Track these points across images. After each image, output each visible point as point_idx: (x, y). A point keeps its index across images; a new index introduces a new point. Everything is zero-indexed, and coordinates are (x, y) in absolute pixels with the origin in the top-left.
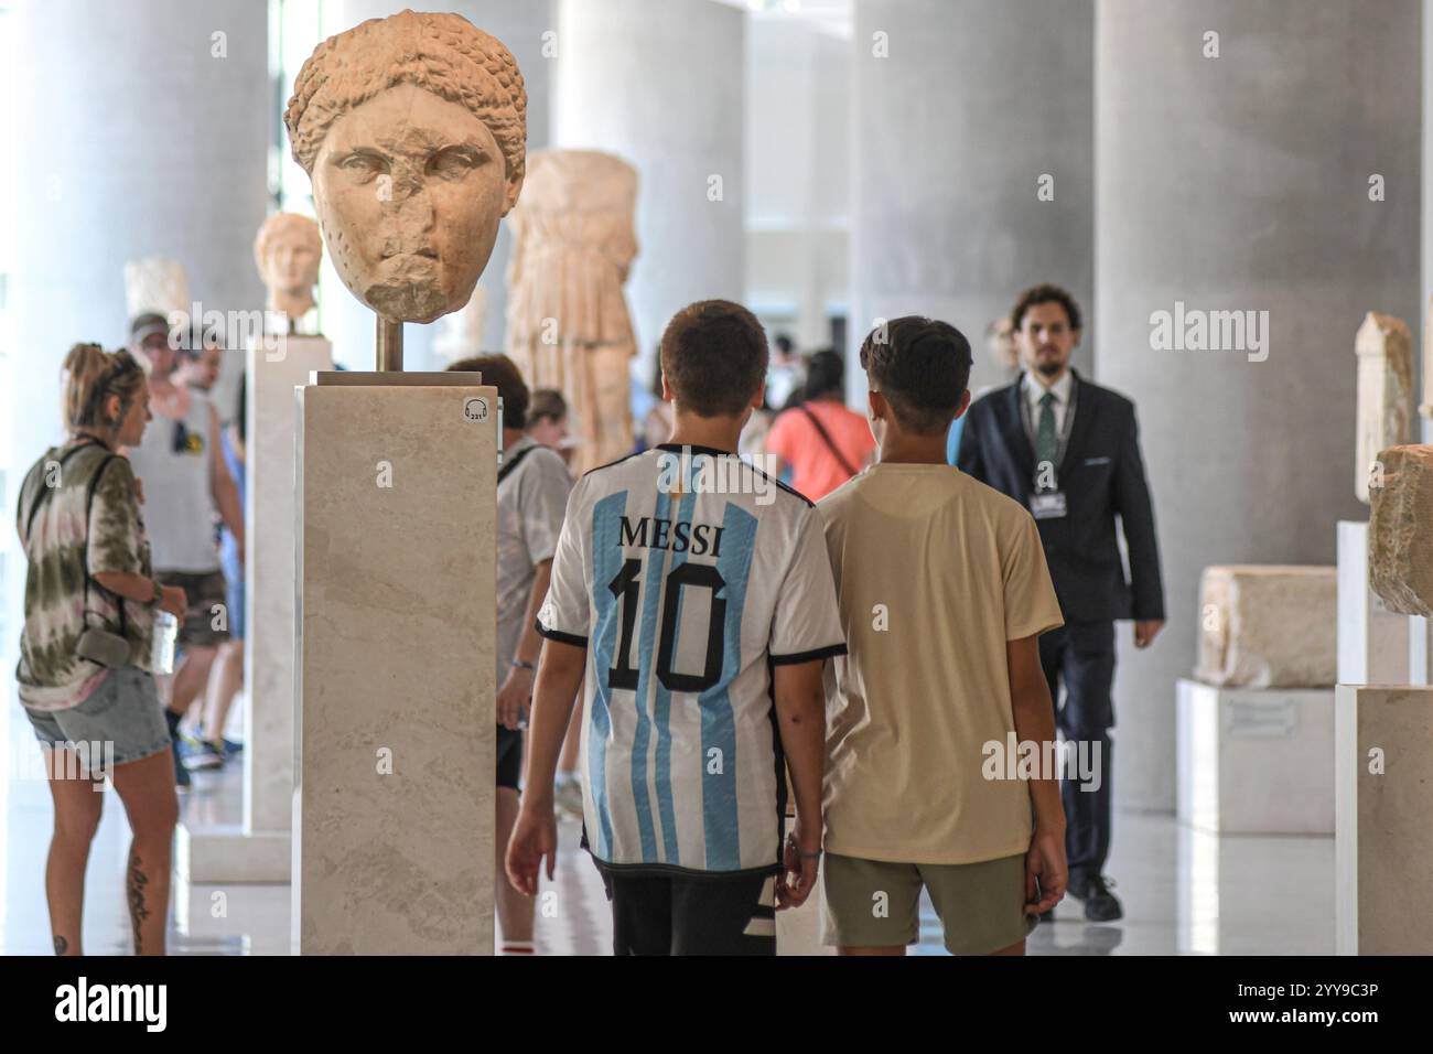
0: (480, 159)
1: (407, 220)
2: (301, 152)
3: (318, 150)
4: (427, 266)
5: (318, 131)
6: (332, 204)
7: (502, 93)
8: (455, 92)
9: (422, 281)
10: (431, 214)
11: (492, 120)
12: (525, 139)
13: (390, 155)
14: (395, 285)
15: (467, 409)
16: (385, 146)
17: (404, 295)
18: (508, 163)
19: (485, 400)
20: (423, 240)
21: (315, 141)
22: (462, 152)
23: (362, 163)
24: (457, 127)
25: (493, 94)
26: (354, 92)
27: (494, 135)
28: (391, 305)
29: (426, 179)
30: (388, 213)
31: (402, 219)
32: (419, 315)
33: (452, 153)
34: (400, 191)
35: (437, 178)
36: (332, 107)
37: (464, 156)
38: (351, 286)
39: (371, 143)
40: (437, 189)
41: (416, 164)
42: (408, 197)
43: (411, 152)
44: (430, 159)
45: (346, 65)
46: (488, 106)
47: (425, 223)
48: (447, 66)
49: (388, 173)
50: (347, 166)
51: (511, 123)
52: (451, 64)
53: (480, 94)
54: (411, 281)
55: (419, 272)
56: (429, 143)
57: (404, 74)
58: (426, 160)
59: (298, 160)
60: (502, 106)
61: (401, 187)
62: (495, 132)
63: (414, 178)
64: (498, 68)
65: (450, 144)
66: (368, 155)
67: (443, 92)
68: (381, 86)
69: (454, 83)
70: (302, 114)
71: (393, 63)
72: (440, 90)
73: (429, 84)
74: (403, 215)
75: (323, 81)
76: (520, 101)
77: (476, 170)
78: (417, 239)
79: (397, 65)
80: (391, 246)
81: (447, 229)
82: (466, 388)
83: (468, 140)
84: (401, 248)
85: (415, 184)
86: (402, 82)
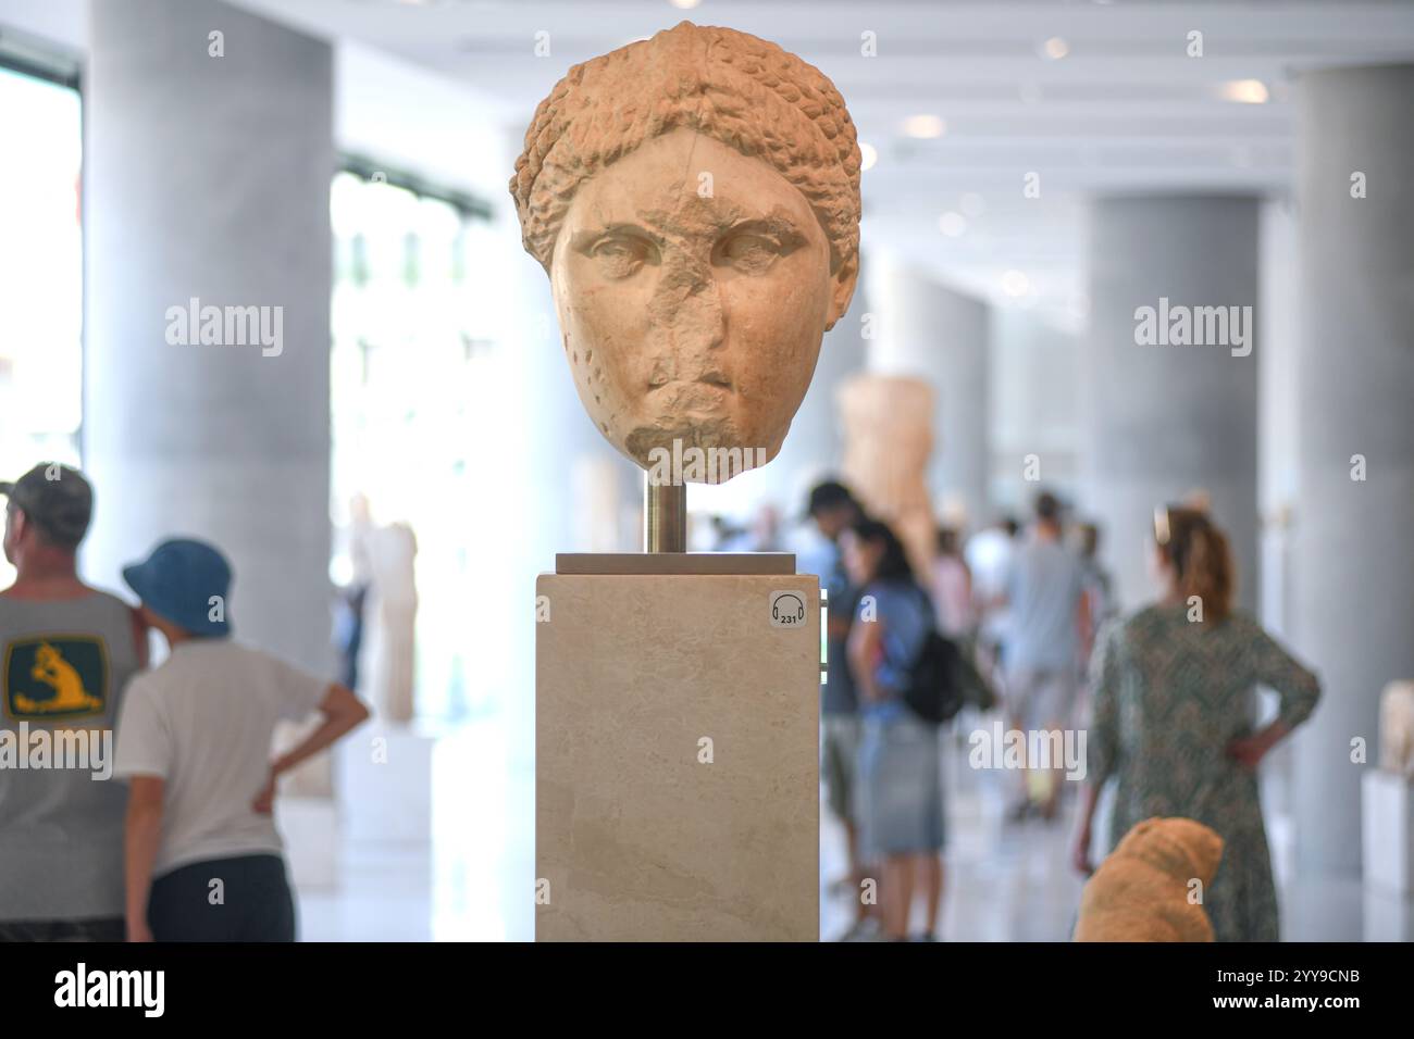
0: (793, 243)
1: (684, 332)
2: (534, 236)
3: (557, 231)
4: (715, 399)
5: (556, 202)
6: (576, 308)
7: (823, 146)
8: (756, 141)
9: (708, 420)
10: (720, 323)
11: (810, 184)
12: (859, 219)
13: (659, 235)
14: (669, 426)
15: (775, 608)
16: (652, 222)
18: (835, 251)
19: (801, 595)
20: (709, 359)
21: (554, 218)
22: (766, 232)
23: (619, 247)
24: (759, 194)
25: (811, 147)
26: (606, 142)
27: (814, 208)
29: (714, 270)
30: (658, 321)
31: (679, 329)
33: (751, 232)
34: (674, 289)
35: (728, 271)
36: (576, 167)
37: (769, 237)
38: (606, 430)
39: (628, 215)
40: (730, 286)
41: (697, 247)
42: (685, 298)
43: (691, 230)
44: (720, 242)
45: (596, 105)
46: (804, 164)
47: (711, 336)
48: (743, 104)
49: (657, 262)
50: (598, 253)
51: (838, 191)
52: (749, 101)
53: (792, 146)
54: (692, 421)
55: (704, 407)
56: (718, 217)
57: (679, 114)
58: (713, 241)
59: (530, 249)
60: (824, 165)
61: (675, 283)
62: (815, 204)
63: (695, 269)
64: (819, 109)
65: (748, 219)
66: (627, 235)
67: (737, 142)
68: (647, 132)
69: (754, 127)
70: (535, 177)
71: (663, 98)
72: (734, 138)
73: (717, 128)
74: (679, 323)
75: (563, 129)
76: (851, 160)
77: (787, 258)
78: (700, 359)
79: (669, 101)
80: (662, 370)
81: (745, 344)
82: (773, 577)
83: (775, 212)
84: (677, 373)
85: (697, 278)
86: (677, 126)
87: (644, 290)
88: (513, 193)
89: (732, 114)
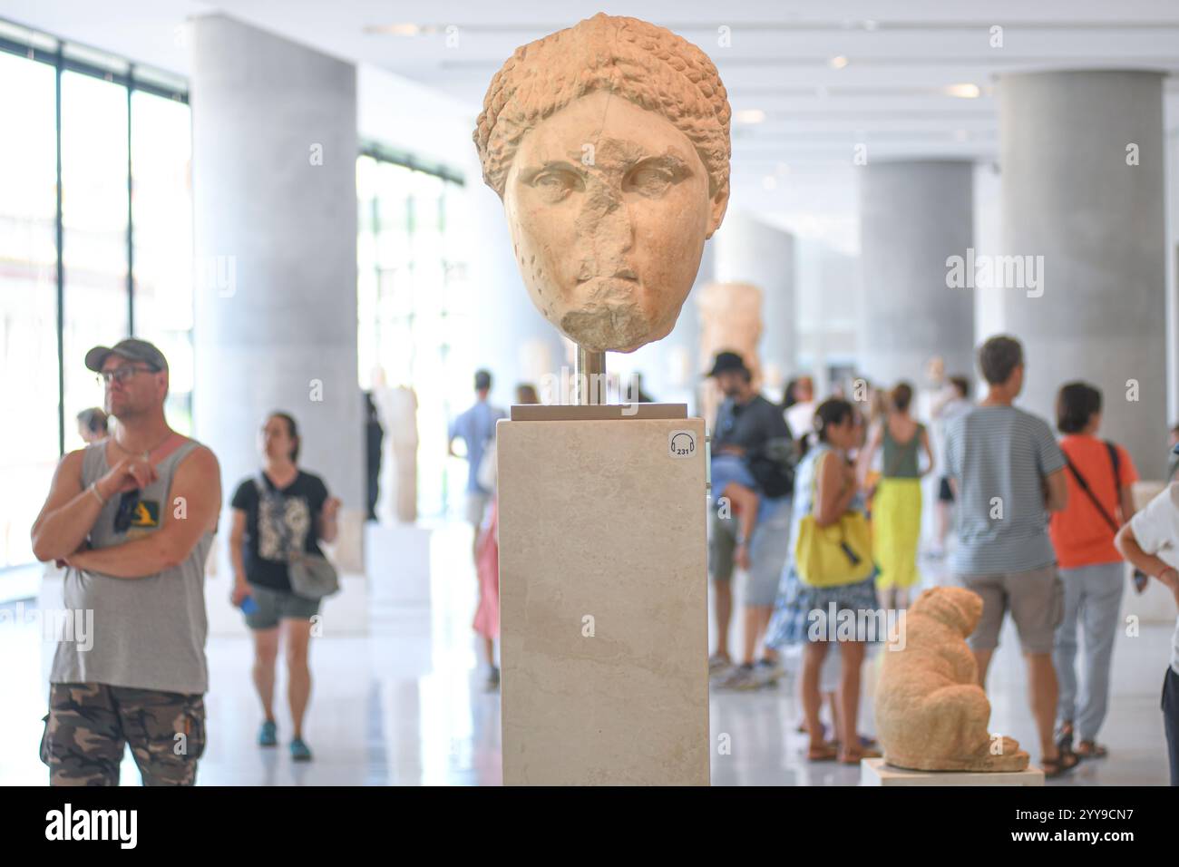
0: (682, 174)
1: (603, 241)
2: (491, 172)
3: (508, 168)
4: (626, 290)
5: (507, 147)
6: (523, 225)
7: (703, 103)
8: (653, 99)
9: (622, 306)
10: (630, 233)
11: (693, 131)
12: (729, 156)
13: (584, 170)
14: (593, 310)
15: (673, 444)
16: (578, 160)
17: (602, 322)
18: (712, 180)
19: (692, 433)
20: (621, 260)
21: (506, 158)
22: (662, 166)
23: (554, 179)
24: (656, 138)
25: (695, 103)
26: (543, 102)
27: (696, 148)
28: (589, 333)
29: (625, 195)
30: (583, 233)
31: (600, 238)
32: (620, 343)
33: (651, 167)
34: (596, 209)
35: (635, 195)
36: (521, 120)
37: (665, 169)
38: (546, 314)
39: (562, 156)
40: (636, 207)
41: (612, 178)
43: (607, 165)
44: (628, 174)
45: (536, 75)
46: (689, 116)
47: (623, 243)
48: (644, 72)
49: (582, 190)
50: (539, 184)
51: (714, 135)
52: (648, 70)
53: (681, 102)
54: (610, 306)
55: (618, 296)
56: (626, 155)
57: (597, 81)
58: (623, 174)
59: (489, 182)
60: (704, 117)
61: (596, 205)
62: (698, 145)
63: (610, 194)
64: (700, 76)
65: (650, 156)
66: (561, 170)
67: (640, 100)
68: (573, 95)
69: (653, 90)
70: (491, 130)
71: (585, 69)
72: (637, 97)
73: (625, 90)
74: (599, 234)
75: (512, 93)
76: (723, 113)
77: (679, 185)
78: (615, 261)
79: (590, 71)
80: (588, 269)
81: (648, 249)
82: (671, 421)
83: (669, 150)
84: (598, 271)
85: (610, 201)
86: (595, 89)
87: (573, 210)
88: (475, 141)
89: (636, 79)
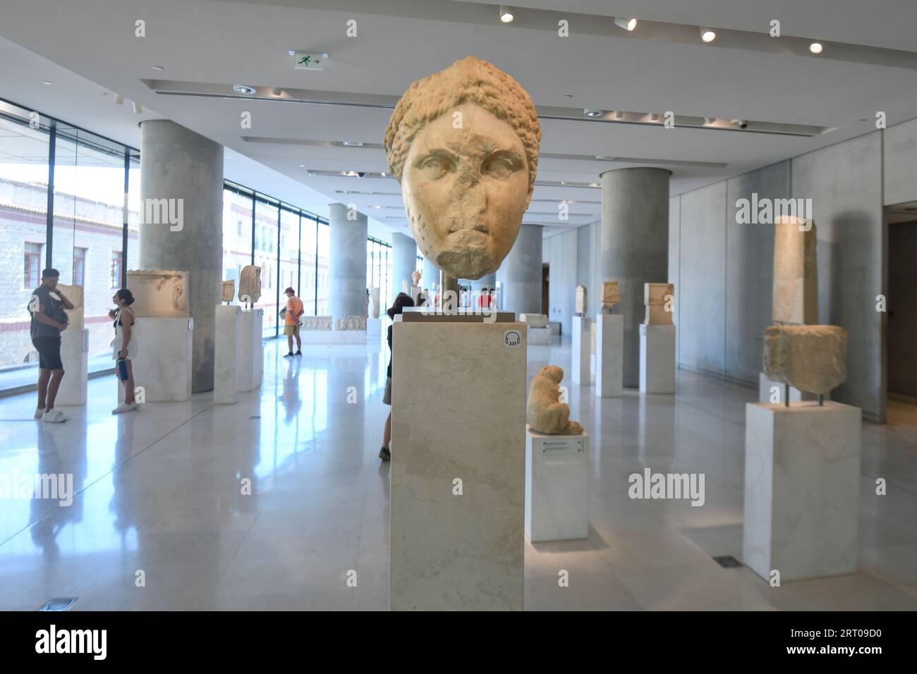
0: (517, 166)
1: (467, 205)
2: (394, 164)
3: (405, 159)
4: (481, 238)
5: (405, 144)
6: (414, 194)
8: (505, 112)
9: (478, 249)
10: (485, 201)
11: (526, 139)
13: (457, 155)
14: (458, 251)
15: (507, 338)
16: (453, 148)
19: (518, 332)
20: (479, 219)
21: (403, 153)
22: (507, 158)
23: (436, 163)
24: (505, 138)
26: (429, 110)
27: (526, 152)
28: (455, 266)
29: (482, 176)
30: (454, 199)
31: (465, 204)
32: (474, 273)
33: (501, 158)
34: (463, 183)
35: (489, 176)
36: (414, 124)
37: (509, 160)
38: (427, 253)
39: (443, 146)
40: (489, 184)
41: (475, 163)
42: (469, 188)
43: (473, 153)
44: (484, 163)
46: (524, 128)
47: (480, 207)
48: (498, 92)
49: (454, 171)
50: (426, 167)
52: (501, 91)
53: (520, 117)
54: (471, 249)
55: (476, 242)
56: (486, 147)
57: (468, 95)
58: (483, 160)
61: (464, 180)
62: (527, 149)
63: (473, 174)
65: (501, 149)
66: (439, 156)
67: (495, 112)
68: (451, 104)
69: (504, 104)
70: (394, 135)
71: (460, 87)
72: (494, 109)
73: (486, 103)
74: (465, 201)
75: (409, 108)
77: (515, 174)
78: (475, 219)
79: (463, 88)
80: (456, 224)
81: (495, 212)
82: (506, 324)
83: (512, 148)
84: (463, 225)
85: (474, 179)
86: (466, 101)
87: (448, 184)
89: (493, 96)
